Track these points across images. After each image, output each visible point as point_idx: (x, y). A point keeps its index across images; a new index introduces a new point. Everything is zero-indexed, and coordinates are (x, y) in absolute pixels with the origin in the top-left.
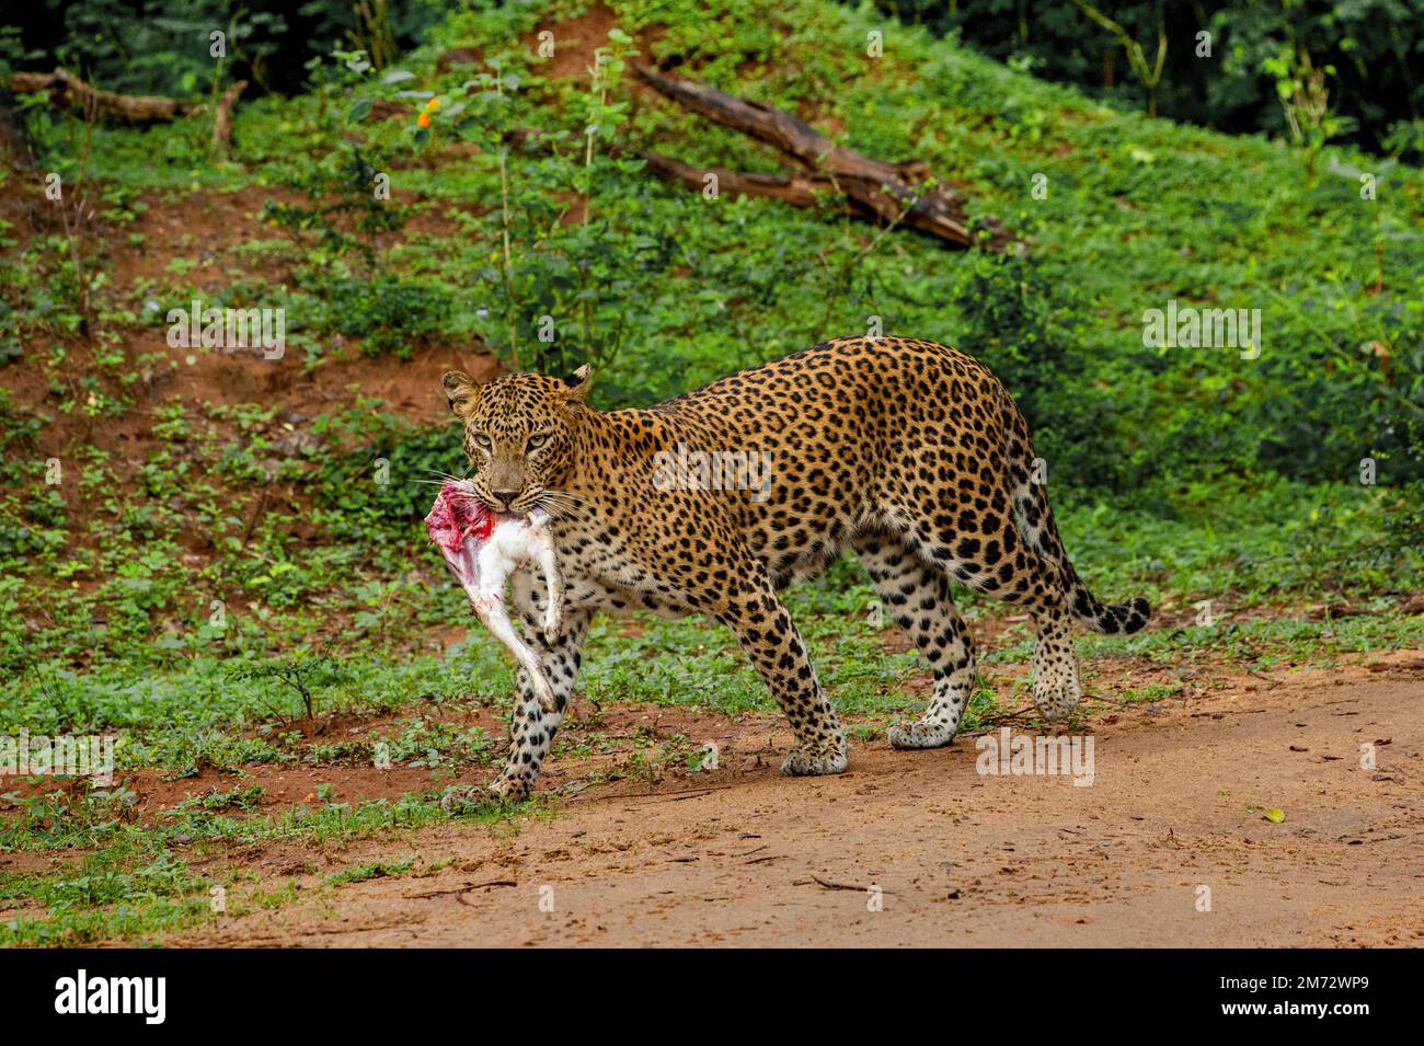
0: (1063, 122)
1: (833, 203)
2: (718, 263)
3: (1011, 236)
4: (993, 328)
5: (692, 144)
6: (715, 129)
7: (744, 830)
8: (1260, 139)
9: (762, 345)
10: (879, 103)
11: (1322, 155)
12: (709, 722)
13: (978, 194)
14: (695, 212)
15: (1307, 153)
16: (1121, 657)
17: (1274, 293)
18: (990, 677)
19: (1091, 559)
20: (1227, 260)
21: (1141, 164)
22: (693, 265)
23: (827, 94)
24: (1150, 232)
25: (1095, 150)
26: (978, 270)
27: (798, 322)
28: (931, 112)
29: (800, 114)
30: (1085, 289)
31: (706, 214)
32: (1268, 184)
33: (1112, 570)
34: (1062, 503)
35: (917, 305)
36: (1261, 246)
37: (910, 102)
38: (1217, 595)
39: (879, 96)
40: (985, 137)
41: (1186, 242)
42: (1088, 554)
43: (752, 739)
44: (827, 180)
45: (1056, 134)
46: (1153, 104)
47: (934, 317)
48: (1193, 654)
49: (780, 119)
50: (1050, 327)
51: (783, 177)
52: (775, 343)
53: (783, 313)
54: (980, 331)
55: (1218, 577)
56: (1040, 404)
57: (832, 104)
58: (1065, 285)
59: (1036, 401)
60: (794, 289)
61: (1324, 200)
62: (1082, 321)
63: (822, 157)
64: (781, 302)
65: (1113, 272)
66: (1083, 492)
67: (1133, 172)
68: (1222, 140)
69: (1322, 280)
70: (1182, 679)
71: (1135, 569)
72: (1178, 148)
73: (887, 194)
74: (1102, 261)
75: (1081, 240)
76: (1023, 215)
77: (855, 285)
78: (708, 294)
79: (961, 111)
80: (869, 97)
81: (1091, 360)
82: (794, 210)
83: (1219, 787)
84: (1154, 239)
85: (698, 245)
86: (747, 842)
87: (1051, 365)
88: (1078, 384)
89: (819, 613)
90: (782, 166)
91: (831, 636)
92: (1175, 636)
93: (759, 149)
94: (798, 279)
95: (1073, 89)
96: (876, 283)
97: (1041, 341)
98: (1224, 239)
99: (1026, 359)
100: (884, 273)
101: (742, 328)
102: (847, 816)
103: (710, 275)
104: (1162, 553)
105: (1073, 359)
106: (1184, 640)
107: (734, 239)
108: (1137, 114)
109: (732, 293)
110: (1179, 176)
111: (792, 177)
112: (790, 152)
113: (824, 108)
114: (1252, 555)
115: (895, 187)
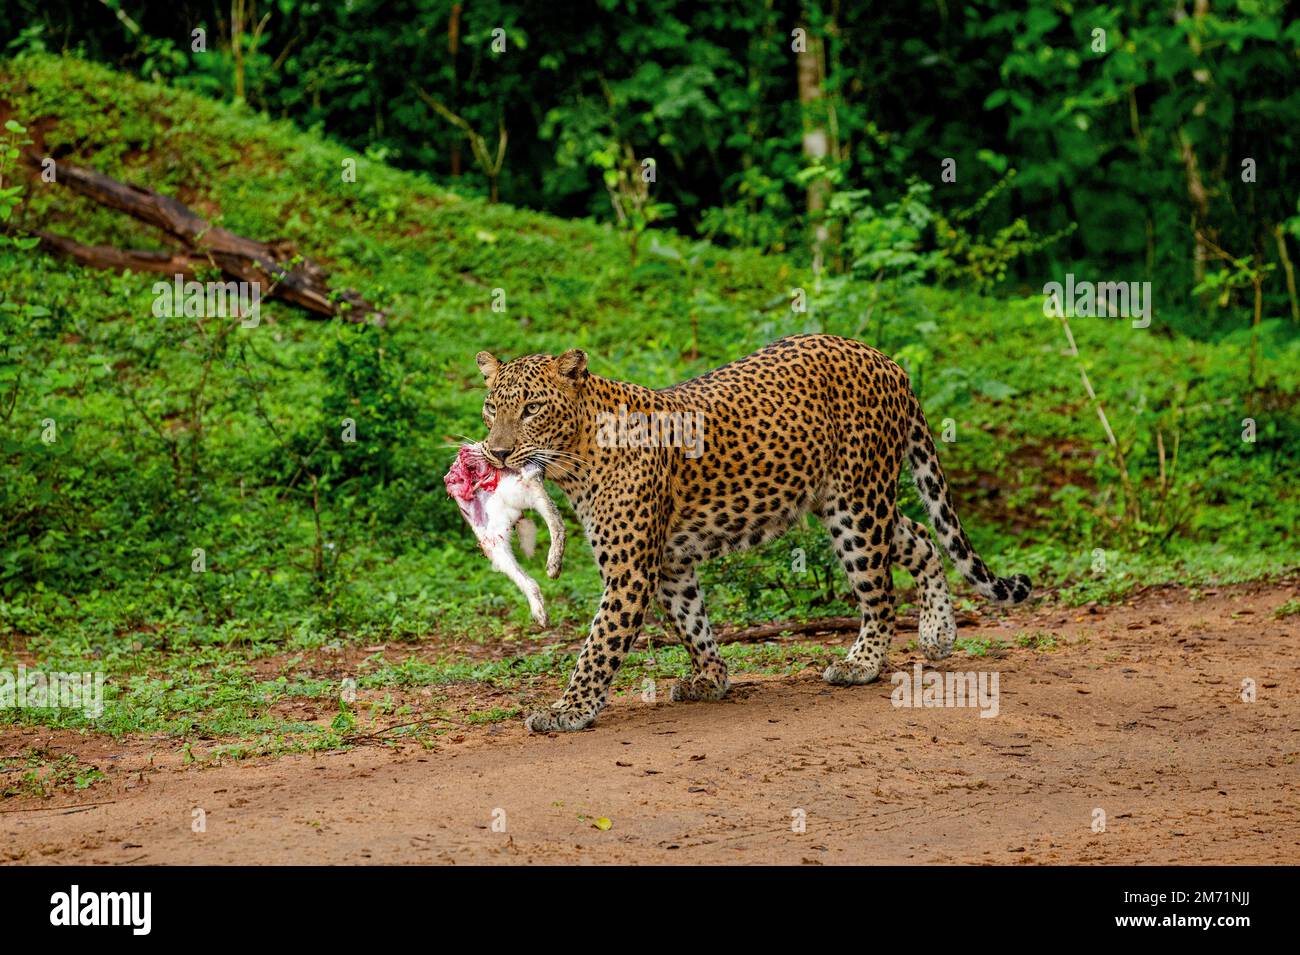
0: (415, 206)
1: (210, 278)
2: (106, 330)
3: (369, 307)
4: (354, 389)
5: (82, 224)
6: (103, 211)
7: (126, 841)
8: (589, 223)
9: (145, 404)
10: (250, 188)
11: (645, 237)
12: (96, 743)
13: (340, 270)
14: (84, 285)
15: (631, 235)
16: (468, 683)
17: (602, 359)
18: (350, 701)
19: (440, 596)
20: (559, 330)
21: (485, 244)
22: (82, 332)
23: (204, 180)
24: (493, 305)
25: (443, 232)
26: (340, 338)
27: (178, 384)
28: (297, 197)
29: (179, 197)
30: (436, 355)
31: (95, 287)
32: (597, 263)
33: (459, 605)
34: (415, 545)
35: (285, 368)
36: (590, 317)
37: (279, 187)
38: (552, 627)
39: (251, 182)
40: (346, 219)
41: (525, 313)
42: (438, 591)
43: (135, 758)
44: (203, 257)
45: (409, 217)
46: (495, 191)
47: (301, 379)
48: (531, 680)
49: (161, 202)
50: (404, 388)
51: (164, 254)
52: (157, 402)
53: (164, 375)
54: (342, 392)
55: (553, 611)
56: (396, 458)
57: (208, 189)
58: (417, 352)
59: (392, 455)
60: (173, 354)
61: (645, 277)
62: (434, 384)
63: (199, 236)
64: (163, 366)
65: (461, 340)
66: (434, 535)
67: (477, 250)
68: (556, 223)
69: (645, 348)
70: (522, 703)
71: (480, 605)
72: (518, 230)
73: (258, 269)
74: (451, 330)
75: (433, 309)
76: (381, 289)
77: (230, 351)
78: (96, 358)
79: (324, 196)
80: (241, 183)
81: (442, 419)
83: (553, 799)
84: (497, 311)
85: (87, 315)
86: (130, 851)
87: (406, 423)
88: (429, 441)
89: (196, 644)
90: (163, 244)
91: (207, 665)
92: (515, 664)
93: (142, 228)
94: (177, 345)
95: (424, 177)
96: (248, 349)
97: (397, 401)
98: (559, 311)
99: (383, 418)
100: (255, 340)
101: (127, 388)
102: (221, 827)
103: (98, 342)
104: (504, 591)
105: (425, 417)
106: (523, 667)
107: (120, 310)
108: (481, 200)
109: (118, 357)
110: (519, 255)
111: (172, 254)
112: (171, 232)
113: (201, 192)
114: (584, 591)
115: (264, 262)
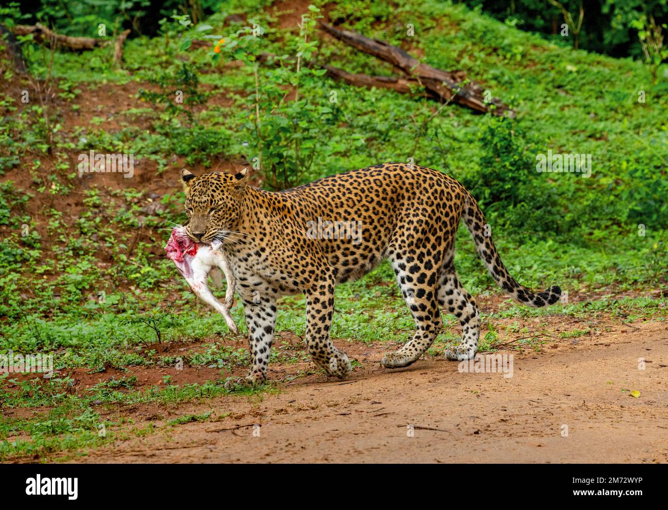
0: (532, 51)
1: (418, 91)
2: (361, 121)
3: (506, 107)
4: (497, 153)
5: (349, 62)
6: (361, 54)
7: (373, 400)
8: (629, 60)
9: (383, 161)
10: (441, 42)
11: (660, 68)
12: (356, 346)
13: (490, 87)
14: (350, 95)
15: (653, 67)
16: (560, 316)
17: (636, 136)
18: (495, 325)
19: (545, 267)
20: (613, 120)
21: (571, 72)
22: (349, 121)
23: (416, 37)
24: (575, 106)
25: (547, 66)
26: (490, 125)
27: (401, 150)
28: (467, 46)
29: (402, 47)
30: (543, 134)
32: (633, 82)
33: (555, 272)
34: (530, 239)
35: (460, 141)
36: (630, 113)
37: (457, 41)
38: (607, 285)
39: (441, 39)
40: (493, 59)
41: (593, 111)
42: (544, 265)
43: (377, 355)
44: (415, 80)
45: (529, 57)
46: (577, 43)
47: (468, 147)
48: (595, 314)
49: (392, 49)
50: (525, 152)
51: (394, 78)
52: (389, 160)
53: (393, 145)
54: (491, 154)
55: (608, 276)
56: (520, 191)
57: (418, 42)
58: (532, 132)
59: (518, 189)
60: (399, 134)
61: (660, 90)
62: (541, 150)
63: (413, 68)
64: (393, 140)
65: (557, 126)
66: (541, 234)
67: (566, 76)
68: (611, 61)
69: (660, 130)
70: (590, 327)
71: (567, 272)
72: (589, 64)
73: (445, 87)
74: (551, 120)
75: (542, 108)
76: (512, 97)
77: (429, 132)
78: (357, 136)
79: (482, 46)
80: (436, 39)
82: (400, 95)
83: (608, 380)
84: (577, 109)
85: (351, 112)
86: (375, 406)
87: (526, 172)
88: (539, 181)
90: (393, 73)
92: (586, 305)
93: (382, 64)
94: (401, 128)
95: (537, 35)
96: (439, 131)
97: (521, 159)
98: (612, 109)
99: (513, 169)
100: (443, 126)
101: (373, 152)
102: (425, 394)
103: (357, 127)
104: (580, 265)
106: (590, 307)
107: (370, 109)
108: (569, 48)
109: (368, 135)
110: (589, 78)
111: (398, 78)
112: (397, 66)
113: (414, 44)
114: (625, 265)
115: (449, 84)
